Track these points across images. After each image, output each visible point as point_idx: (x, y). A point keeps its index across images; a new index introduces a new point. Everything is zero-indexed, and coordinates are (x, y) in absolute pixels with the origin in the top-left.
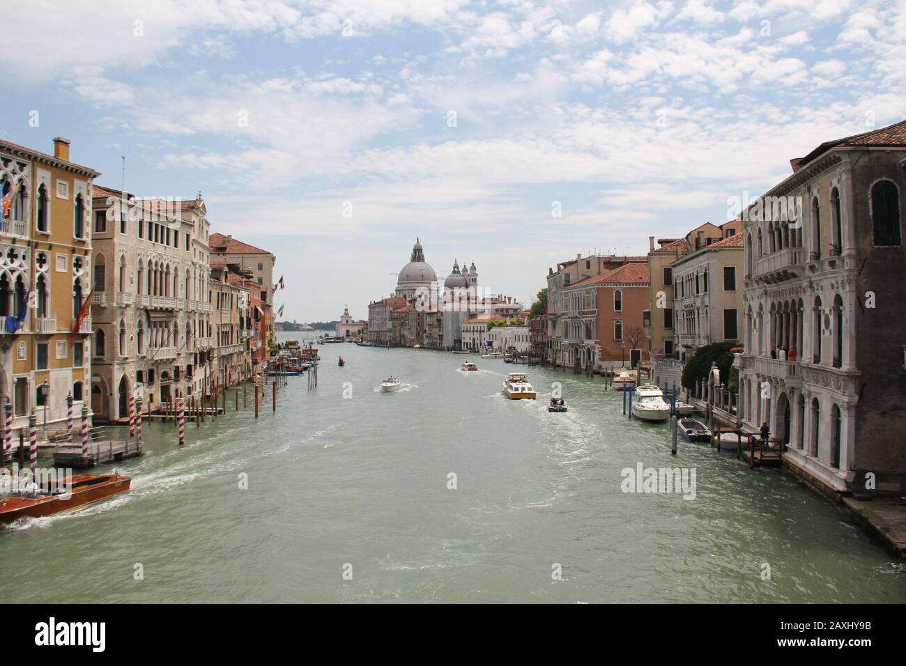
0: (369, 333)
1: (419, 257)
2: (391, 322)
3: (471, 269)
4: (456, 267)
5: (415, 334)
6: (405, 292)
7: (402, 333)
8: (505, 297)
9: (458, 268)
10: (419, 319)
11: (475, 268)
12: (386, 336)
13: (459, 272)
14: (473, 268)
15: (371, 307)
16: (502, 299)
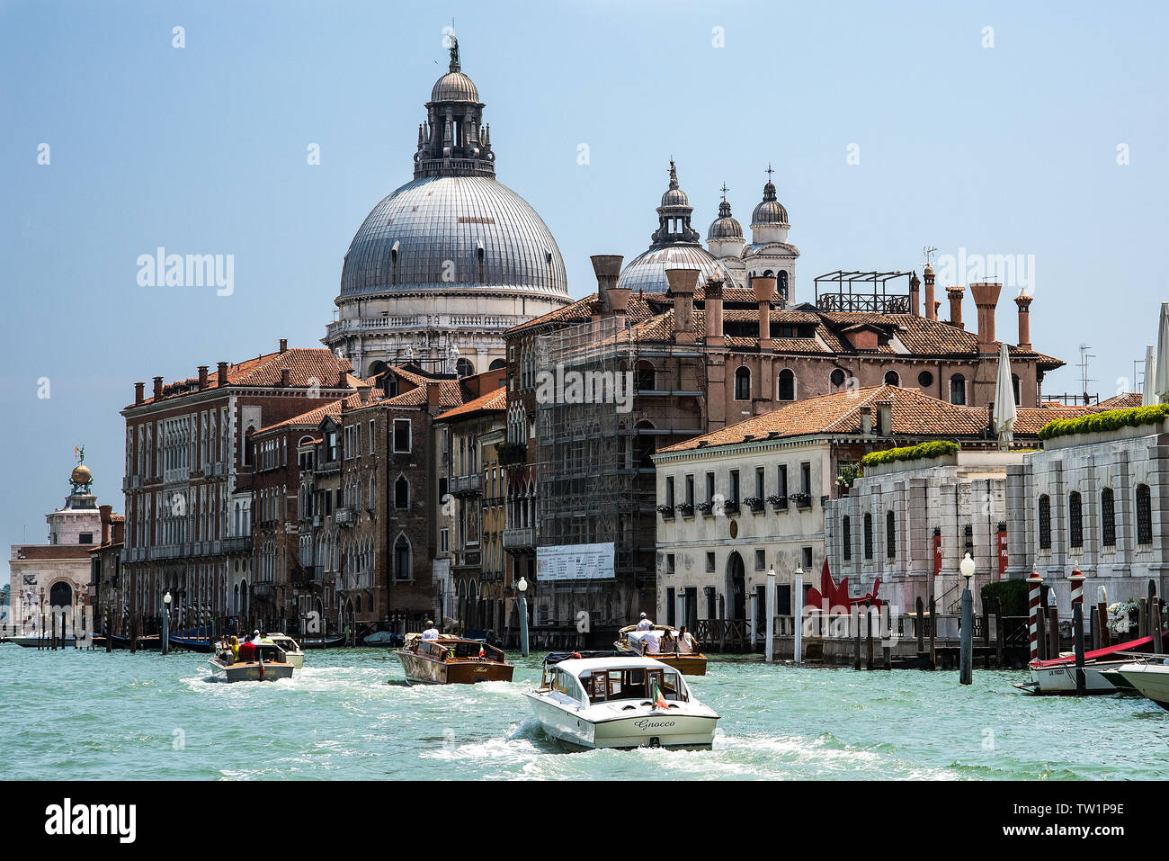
0: (125, 579)
1: (461, 151)
2: (245, 501)
3: (760, 217)
4: (674, 209)
5: (374, 561)
6: (375, 345)
7: (306, 560)
8: (955, 296)
9: (685, 215)
10: (403, 462)
11: (780, 217)
12: (217, 585)
13: (688, 239)
14: (771, 214)
15: (138, 416)
16: (932, 306)
